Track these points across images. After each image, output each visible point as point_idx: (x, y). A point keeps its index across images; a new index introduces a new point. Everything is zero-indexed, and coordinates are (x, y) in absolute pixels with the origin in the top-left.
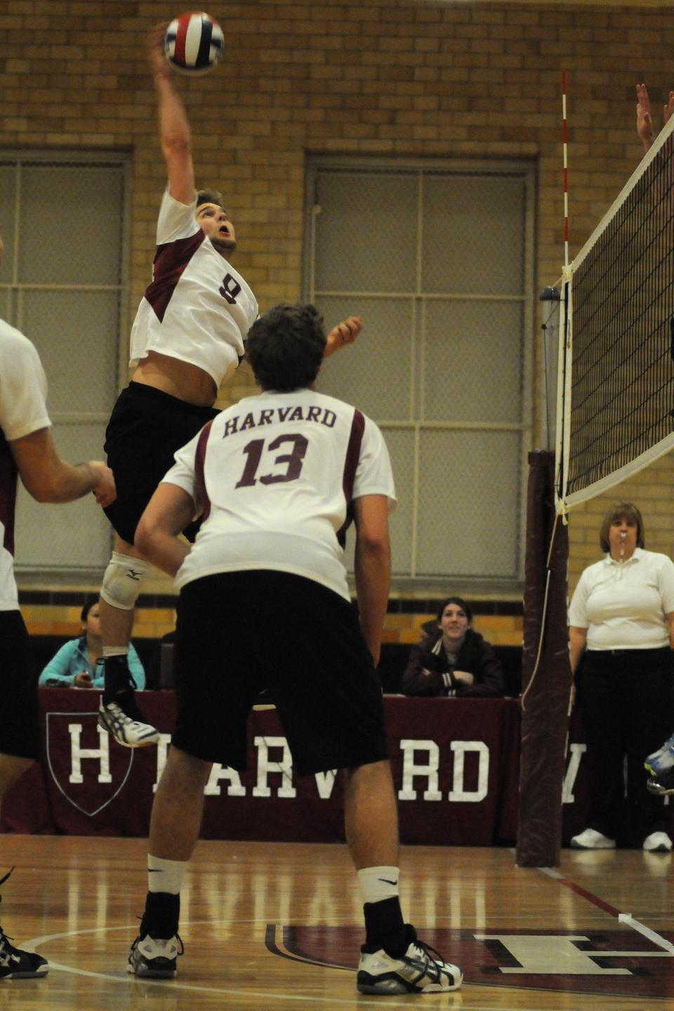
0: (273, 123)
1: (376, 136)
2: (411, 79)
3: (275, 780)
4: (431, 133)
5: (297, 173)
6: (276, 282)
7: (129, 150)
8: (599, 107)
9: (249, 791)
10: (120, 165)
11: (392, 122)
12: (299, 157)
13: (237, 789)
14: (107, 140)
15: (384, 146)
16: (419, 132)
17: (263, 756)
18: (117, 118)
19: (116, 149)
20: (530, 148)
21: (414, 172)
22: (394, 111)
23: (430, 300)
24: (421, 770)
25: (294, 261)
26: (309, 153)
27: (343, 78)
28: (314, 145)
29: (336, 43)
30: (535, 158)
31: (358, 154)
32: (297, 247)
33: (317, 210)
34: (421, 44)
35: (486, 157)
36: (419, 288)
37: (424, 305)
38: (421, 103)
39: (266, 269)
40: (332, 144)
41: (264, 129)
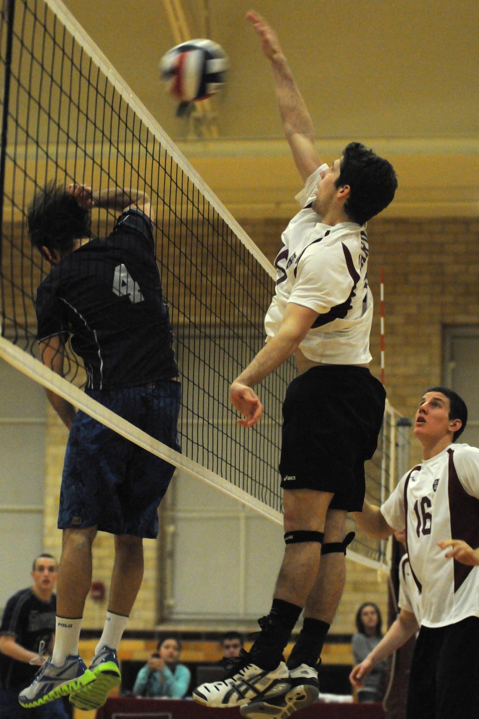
0: (419, 306)
5: (436, 340)
12: (436, 329)
26: (445, 326)
27: (467, 273)
28: (448, 320)
29: (461, 248)
33: (452, 365)
40: (461, 319)
41: (413, 310)
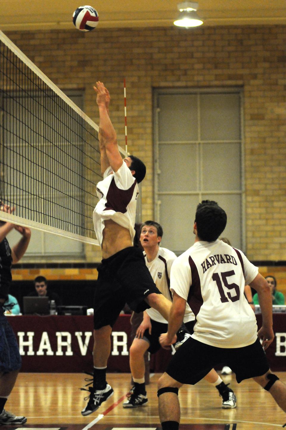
0: (139, 77)
1: (179, 80)
2: (192, 57)
3: (64, 349)
4: (201, 78)
5: (149, 96)
6: (142, 139)
7: (83, 89)
8: (267, 65)
9: (55, 353)
10: (81, 96)
11: (185, 74)
12: (149, 90)
13: (50, 353)
14: (75, 86)
15: (183, 84)
16: (196, 78)
17: (59, 340)
18: (78, 77)
19: (79, 89)
20: (240, 82)
21: (196, 94)
22: (186, 70)
23: (204, 144)
24: (120, 344)
25: (149, 131)
26: (154, 88)
27: (166, 58)
28: (155, 85)
29: (162, 44)
30: (242, 86)
31: (173, 87)
32: (150, 125)
33: (158, 110)
34: (196, 43)
35: (223, 86)
36: (199, 139)
37: (201, 146)
38: (197, 66)
39: (138, 134)
40: (163, 84)
41: (135, 79)
